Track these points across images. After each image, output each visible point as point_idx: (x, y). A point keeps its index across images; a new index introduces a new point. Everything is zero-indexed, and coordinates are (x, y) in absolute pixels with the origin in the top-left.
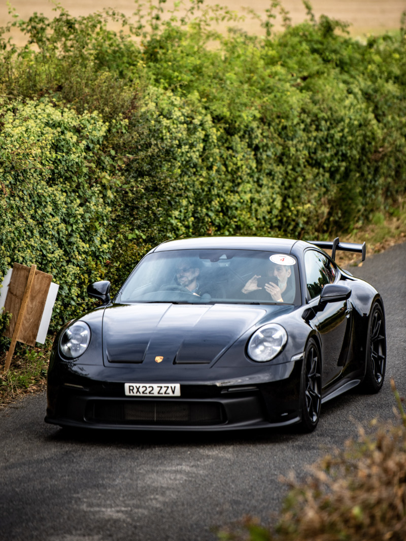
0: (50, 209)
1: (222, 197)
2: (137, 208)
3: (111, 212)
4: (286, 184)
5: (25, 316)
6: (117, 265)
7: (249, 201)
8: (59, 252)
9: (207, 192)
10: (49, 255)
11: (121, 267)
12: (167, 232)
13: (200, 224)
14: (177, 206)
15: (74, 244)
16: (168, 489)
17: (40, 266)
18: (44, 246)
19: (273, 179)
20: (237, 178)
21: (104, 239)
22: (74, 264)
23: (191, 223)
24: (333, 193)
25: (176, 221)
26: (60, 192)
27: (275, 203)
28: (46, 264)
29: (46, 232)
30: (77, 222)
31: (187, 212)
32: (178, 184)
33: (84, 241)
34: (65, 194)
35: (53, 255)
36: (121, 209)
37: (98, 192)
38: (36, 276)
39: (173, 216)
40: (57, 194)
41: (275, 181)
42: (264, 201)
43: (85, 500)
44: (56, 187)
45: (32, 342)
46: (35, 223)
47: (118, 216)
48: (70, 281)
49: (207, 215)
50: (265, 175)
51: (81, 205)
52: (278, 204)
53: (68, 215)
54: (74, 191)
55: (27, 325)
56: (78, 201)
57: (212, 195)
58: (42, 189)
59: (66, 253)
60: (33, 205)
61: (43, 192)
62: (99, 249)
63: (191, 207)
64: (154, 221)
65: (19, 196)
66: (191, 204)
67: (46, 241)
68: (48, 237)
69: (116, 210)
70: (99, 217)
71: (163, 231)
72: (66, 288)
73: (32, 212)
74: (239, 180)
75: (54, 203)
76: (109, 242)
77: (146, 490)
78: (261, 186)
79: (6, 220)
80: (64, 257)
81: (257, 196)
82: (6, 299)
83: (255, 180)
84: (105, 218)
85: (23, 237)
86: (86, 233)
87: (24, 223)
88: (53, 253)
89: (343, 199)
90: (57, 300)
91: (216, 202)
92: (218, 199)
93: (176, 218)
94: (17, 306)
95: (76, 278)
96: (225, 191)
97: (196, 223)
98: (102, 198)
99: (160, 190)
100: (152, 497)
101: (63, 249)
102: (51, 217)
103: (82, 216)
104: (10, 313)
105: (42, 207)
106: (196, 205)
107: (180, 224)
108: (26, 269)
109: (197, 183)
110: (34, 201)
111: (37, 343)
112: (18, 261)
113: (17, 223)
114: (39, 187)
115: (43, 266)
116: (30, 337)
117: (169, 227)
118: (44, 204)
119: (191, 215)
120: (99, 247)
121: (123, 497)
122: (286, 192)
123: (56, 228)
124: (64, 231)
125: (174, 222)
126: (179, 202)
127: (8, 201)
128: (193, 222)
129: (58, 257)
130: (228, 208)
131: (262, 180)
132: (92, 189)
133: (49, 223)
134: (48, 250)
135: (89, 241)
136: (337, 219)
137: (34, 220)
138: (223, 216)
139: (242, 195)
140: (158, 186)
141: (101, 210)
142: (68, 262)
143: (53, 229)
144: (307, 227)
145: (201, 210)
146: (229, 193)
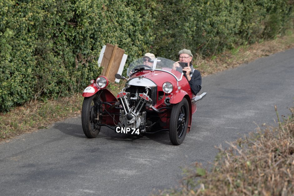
0: (126, 18)
1: (211, 18)
2: (168, 20)
3: (156, 21)
4: (244, 13)
5: (111, 69)
6: (157, 47)
7: (225, 21)
8: (129, 40)
9: (204, 15)
10: (124, 41)
11: (158, 48)
12: (182, 33)
13: (199, 31)
14: (188, 21)
15: (136, 36)
16: (170, 152)
17: (119, 46)
18: (121, 37)
19: (238, 10)
20: (219, 9)
21: (151, 34)
22: (135, 46)
23: (194, 30)
24: (267, 19)
25: (187, 28)
26: (131, 11)
27: (237, 22)
28: (122, 45)
29: (123, 30)
30: (138, 25)
31: (193, 24)
32: (189, 10)
33: (141, 35)
34: (133, 12)
35: (126, 41)
36: (160, 21)
37: (149, 11)
38: (117, 50)
39: (186, 25)
40: (130, 11)
41: (238, 12)
42: (232, 21)
43: (131, 154)
44: (129, 7)
45: (113, 81)
46: (118, 24)
47: (159, 24)
48: (133, 54)
49: (203, 26)
50: (233, 8)
51: (141, 17)
52: (239, 22)
53: (135, 22)
54: (138, 10)
55: (111, 73)
56: (140, 15)
57: (206, 17)
58: (123, 8)
59: (133, 40)
60: (118, 16)
61: (123, 10)
62: (148, 39)
63: (195, 22)
64: (176, 27)
65: (111, 11)
66: (195, 20)
67: (123, 34)
68: (124, 32)
69: (158, 21)
70: (149, 24)
71: (180, 32)
72: (131, 57)
73: (117, 19)
74: (220, 10)
75: (128, 15)
76: (153, 36)
77: (160, 152)
78: (231, 14)
79: (104, 22)
80: (131, 42)
81: (228, 18)
82: (102, 60)
83: (229, 10)
84: (152, 24)
85: (112, 31)
86: (142, 31)
87: (113, 24)
88: (126, 40)
89: (272, 22)
90: (126, 63)
91: (208, 20)
92: (209, 19)
93: (188, 27)
94: (108, 64)
95: (136, 52)
96: (212, 14)
97: (197, 30)
98: (151, 14)
99: (180, 12)
100: (162, 155)
101: (131, 38)
102: (126, 22)
103: (141, 23)
104: (103, 66)
105: (122, 17)
106: (198, 21)
107: (189, 30)
108: (112, 46)
109: (199, 10)
110: (118, 14)
111: (115, 82)
112: (108, 42)
113: (110, 24)
114: (121, 7)
115: (121, 46)
116: (112, 79)
117: (184, 31)
118: (123, 15)
119: (195, 26)
120: (148, 38)
121: (149, 154)
122: (243, 17)
123: (128, 28)
124: (132, 29)
125: (186, 28)
126: (189, 19)
127: (106, 13)
128: (196, 30)
129: (128, 42)
130: (213, 23)
131: (232, 11)
132: (147, 10)
133: (125, 25)
134: (123, 38)
135: (144, 35)
136: (268, 32)
137: (118, 23)
138: (211, 27)
139: (221, 17)
140: (180, 11)
141: (150, 20)
142: (133, 44)
143: (126, 28)
144: (253, 35)
145: (200, 24)
146: (215, 16)
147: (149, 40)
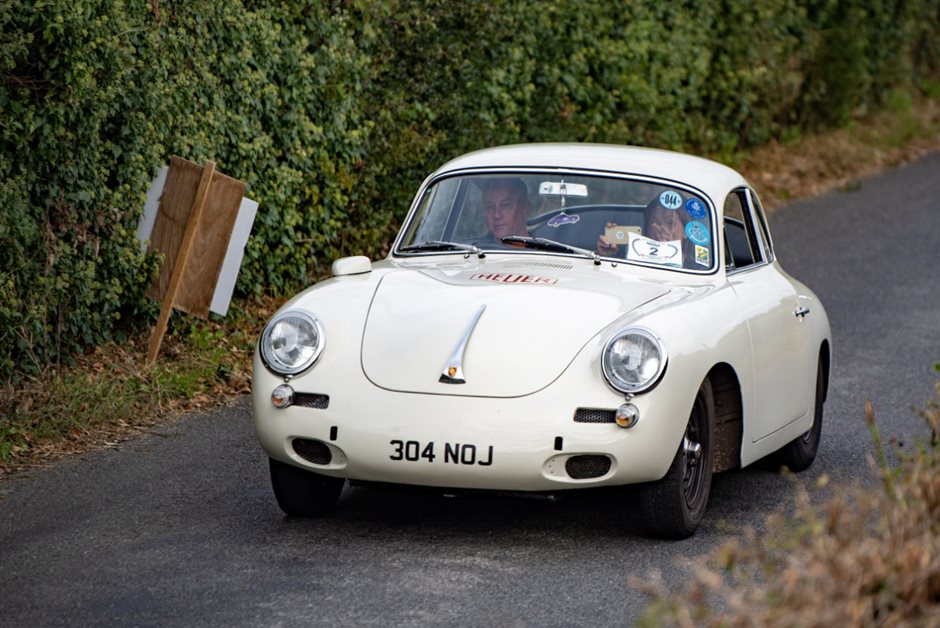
0: (248, 54)
1: (592, 45)
2: (423, 61)
3: (370, 66)
4: (721, 26)
5: (190, 261)
6: (378, 170)
7: (646, 57)
8: (264, 141)
9: (563, 35)
10: (244, 146)
11: (385, 173)
12: (480, 109)
13: (547, 98)
14: (503, 60)
15: (294, 124)
16: (443, 598)
17: (224, 166)
18: (232, 128)
19: (694, 17)
20: (623, 10)
21: (355, 118)
22: (291, 165)
23: (528, 96)
24: (811, 48)
25: (500, 89)
26: (270, 23)
27: (697, 63)
28: (236, 163)
29: (240, 99)
30: (300, 82)
31: (521, 74)
32: (505, 17)
33: (313, 120)
34: (278, 27)
35: (251, 146)
36: (391, 62)
37: (345, 24)
38: (214, 184)
39: (494, 79)
40: (263, 26)
41: (699, 20)
42: (675, 58)
43: (280, 614)
44: (263, 11)
45: (202, 311)
46: (217, 80)
47: (385, 74)
48: (283, 197)
49: (561, 80)
50: (679, 7)
51: (311, 49)
52: (702, 64)
53: (285, 68)
54: (297, 22)
55: (193, 277)
56: (305, 42)
57: (573, 42)
58: (233, 14)
59: (277, 141)
60: (214, 45)
61: (235, 19)
62: (343, 138)
63: (530, 64)
64: (455, 87)
65: (185, 26)
66: (531, 57)
67: (238, 118)
68: (241, 108)
69: (380, 62)
70: (346, 74)
71: (472, 108)
72: (274, 211)
73: (212, 58)
74: (627, 15)
75: (257, 43)
76: (363, 125)
77: (400, 601)
78: (670, 28)
79: (159, 71)
80: (273, 150)
81: (661, 49)
82: (155, 226)
83: (660, 15)
84: (357, 77)
85: (193, 107)
86: (319, 105)
87: (196, 79)
88: (251, 141)
89: (829, 59)
90: (254, 232)
91: (581, 56)
92: (584, 50)
93: (500, 84)
94: (176, 240)
95: (294, 193)
96: (598, 33)
97: (538, 94)
98: (353, 37)
99: (470, 27)
100: (411, 613)
101: (272, 134)
102: (249, 70)
103: (312, 71)
104: (160, 252)
105: (232, 50)
106: (540, 60)
107: (506, 96)
108: (194, 168)
109: (544, 17)
110: (216, 38)
111: (211, 313)
112: (180, 153)
113: (181, 78)
114: (227, 10)
115: (230, 166)
116: (198, 301)
117: (485, 101)
118: (235, 44)
119: (529, 78)
120: (344, 132)
121: (356, 611)
122: (719, 42)
123: (258, 92)
124: (275, 99)
125: (495, 90)
126: (507, 53)
127: (164, 34)
128: (533, 93)
129: (261, 151)
130: (602, 66)
131: (674, 17)
132: (333, 18)
133: (246, 83)
134: (241, 136)
135: (325, 119)
136: (817, 97)
137: (215, 75)
138: (593, 83)
139: (633, 45)
140: (466, 20)
141: (350, 60)
142: (281, 160)
143: (253, 93)
144: (757, 112)
145: (550, 71)
146: (606, 38)
147: (347, 141)
